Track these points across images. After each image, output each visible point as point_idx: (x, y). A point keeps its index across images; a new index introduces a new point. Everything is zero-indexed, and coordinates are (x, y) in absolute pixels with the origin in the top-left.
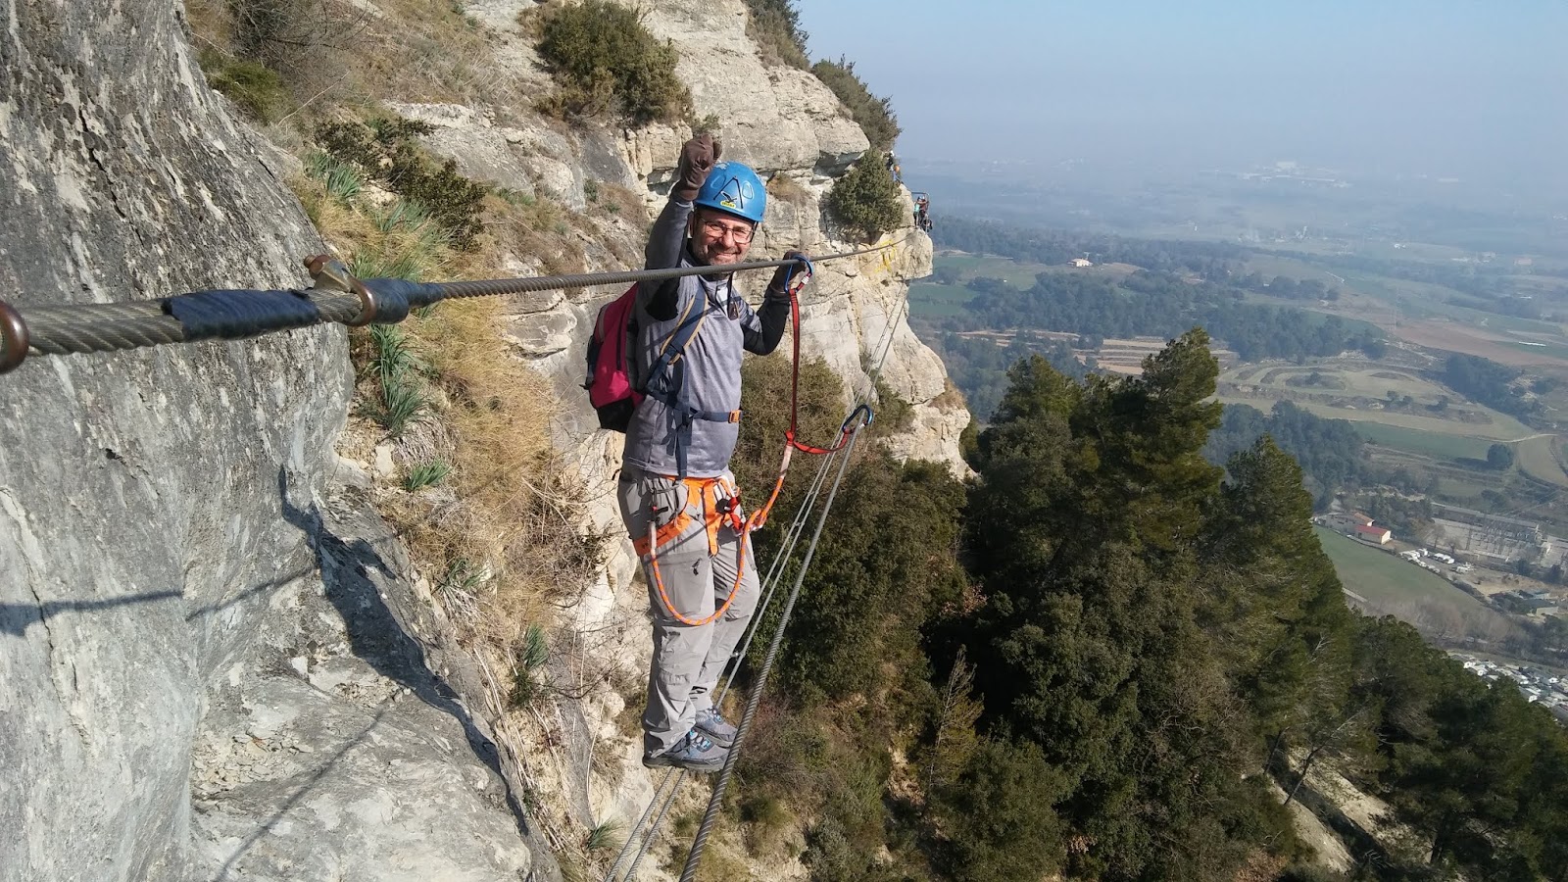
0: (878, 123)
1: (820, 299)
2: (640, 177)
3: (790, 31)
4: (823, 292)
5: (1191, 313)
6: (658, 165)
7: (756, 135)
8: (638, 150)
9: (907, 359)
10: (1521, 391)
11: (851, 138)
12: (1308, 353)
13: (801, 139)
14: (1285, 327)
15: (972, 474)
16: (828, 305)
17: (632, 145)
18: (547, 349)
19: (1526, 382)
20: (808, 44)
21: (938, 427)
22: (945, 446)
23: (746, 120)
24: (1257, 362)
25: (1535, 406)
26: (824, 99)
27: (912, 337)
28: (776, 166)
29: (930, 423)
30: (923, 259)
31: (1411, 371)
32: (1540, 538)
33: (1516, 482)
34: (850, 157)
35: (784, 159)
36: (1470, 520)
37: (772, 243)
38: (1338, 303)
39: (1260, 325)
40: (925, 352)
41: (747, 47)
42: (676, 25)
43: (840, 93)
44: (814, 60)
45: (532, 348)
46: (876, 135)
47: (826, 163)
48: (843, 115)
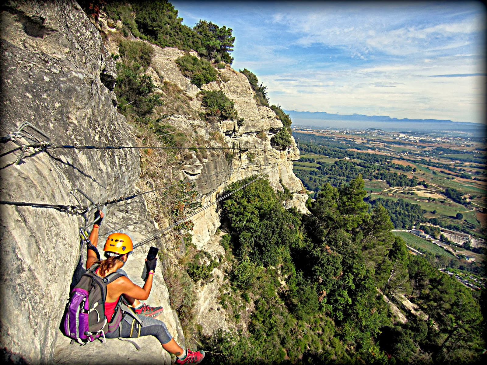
0: (286, 121)
1: (269, 164)
2: (223, 132)
3: (264, 97)
4: (270, 162)
5: (376, 173)
6: (228, 129)
7: (254, 123)
8: (223, 126)
9: (292, 181)
10: (465, 199)
11: (279, 124)
12: (407, 186)
13: (266, 124)
14: (401, 178)
15: (309, 212)
16: (271, 166)
17: (222, 125)
18: (195, 173)
19: (467, 196)
20: (269, 101)
21: (300, 199)
22: (302, 204)
23: (251, 119)
24: (394, 187)
25: (469, 203)
26: (273, 114)
27: (294, 175)
28: (258, 131)
29: (298, 198)
30: (297, 155)
31: (435, 192)
32: (470, 239)
33: (464, 223)
34: (279, 129)
35: (261, 129)
36: (451, 233)
37: (257, 149)
38: (416, 172)
39: (394, 178)
40: (297, 179)
41: (254, 101)
42: (235, 96)
43: (277, 113)
44: (270, 105)
45: (192, 173)
46: (285, 123)
47: (272, 130)
48: (277, 118)
